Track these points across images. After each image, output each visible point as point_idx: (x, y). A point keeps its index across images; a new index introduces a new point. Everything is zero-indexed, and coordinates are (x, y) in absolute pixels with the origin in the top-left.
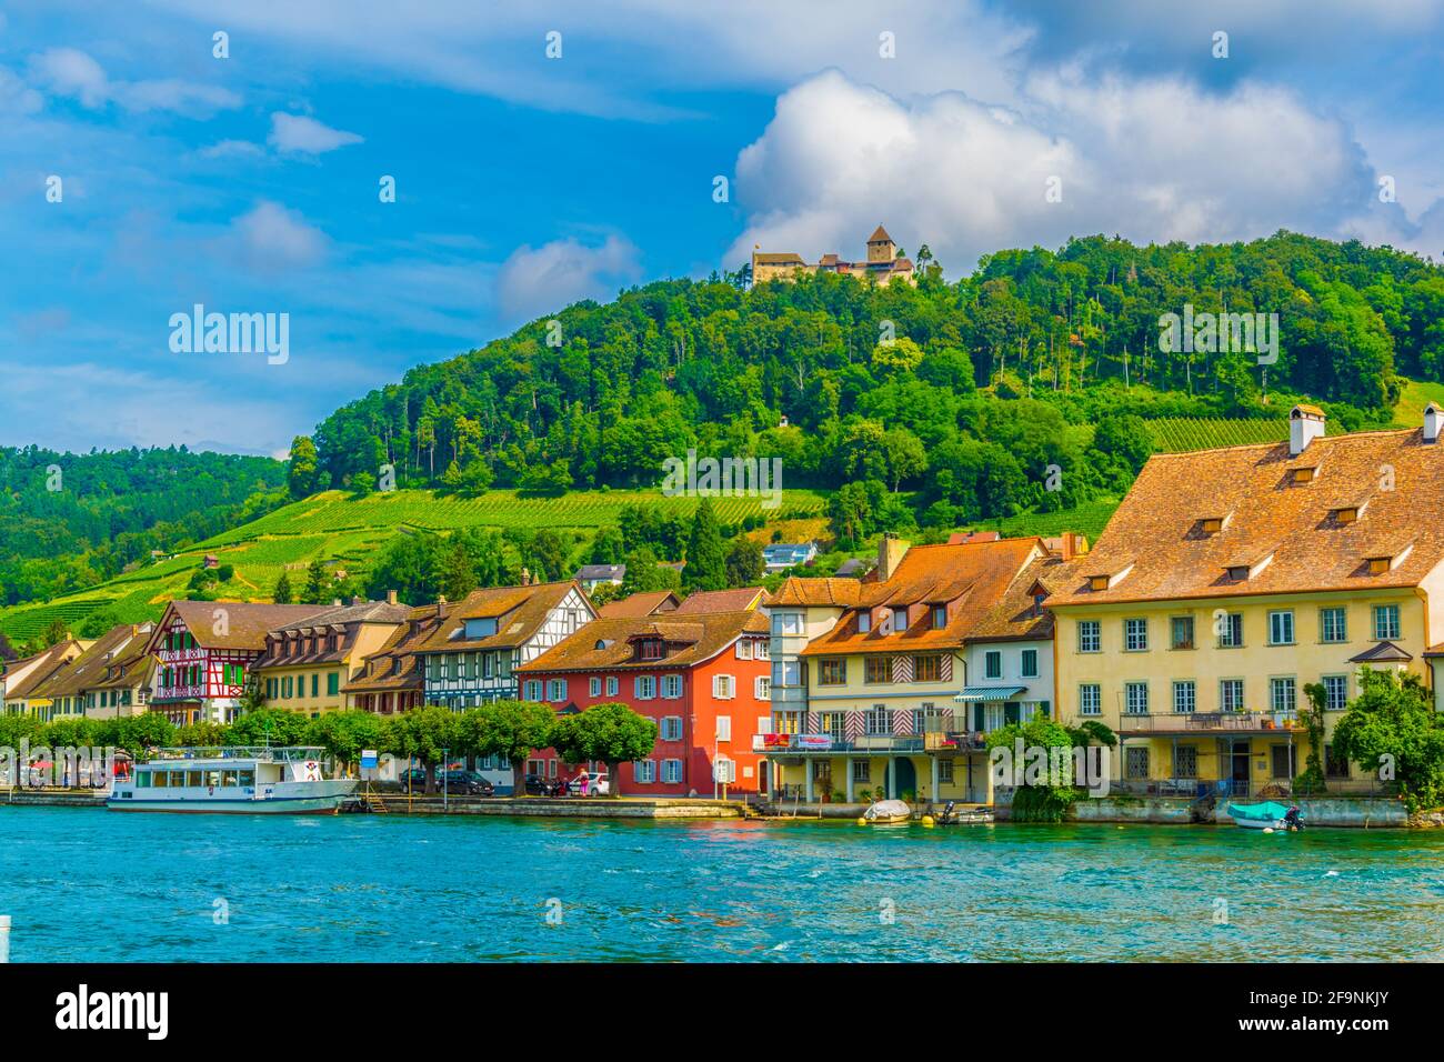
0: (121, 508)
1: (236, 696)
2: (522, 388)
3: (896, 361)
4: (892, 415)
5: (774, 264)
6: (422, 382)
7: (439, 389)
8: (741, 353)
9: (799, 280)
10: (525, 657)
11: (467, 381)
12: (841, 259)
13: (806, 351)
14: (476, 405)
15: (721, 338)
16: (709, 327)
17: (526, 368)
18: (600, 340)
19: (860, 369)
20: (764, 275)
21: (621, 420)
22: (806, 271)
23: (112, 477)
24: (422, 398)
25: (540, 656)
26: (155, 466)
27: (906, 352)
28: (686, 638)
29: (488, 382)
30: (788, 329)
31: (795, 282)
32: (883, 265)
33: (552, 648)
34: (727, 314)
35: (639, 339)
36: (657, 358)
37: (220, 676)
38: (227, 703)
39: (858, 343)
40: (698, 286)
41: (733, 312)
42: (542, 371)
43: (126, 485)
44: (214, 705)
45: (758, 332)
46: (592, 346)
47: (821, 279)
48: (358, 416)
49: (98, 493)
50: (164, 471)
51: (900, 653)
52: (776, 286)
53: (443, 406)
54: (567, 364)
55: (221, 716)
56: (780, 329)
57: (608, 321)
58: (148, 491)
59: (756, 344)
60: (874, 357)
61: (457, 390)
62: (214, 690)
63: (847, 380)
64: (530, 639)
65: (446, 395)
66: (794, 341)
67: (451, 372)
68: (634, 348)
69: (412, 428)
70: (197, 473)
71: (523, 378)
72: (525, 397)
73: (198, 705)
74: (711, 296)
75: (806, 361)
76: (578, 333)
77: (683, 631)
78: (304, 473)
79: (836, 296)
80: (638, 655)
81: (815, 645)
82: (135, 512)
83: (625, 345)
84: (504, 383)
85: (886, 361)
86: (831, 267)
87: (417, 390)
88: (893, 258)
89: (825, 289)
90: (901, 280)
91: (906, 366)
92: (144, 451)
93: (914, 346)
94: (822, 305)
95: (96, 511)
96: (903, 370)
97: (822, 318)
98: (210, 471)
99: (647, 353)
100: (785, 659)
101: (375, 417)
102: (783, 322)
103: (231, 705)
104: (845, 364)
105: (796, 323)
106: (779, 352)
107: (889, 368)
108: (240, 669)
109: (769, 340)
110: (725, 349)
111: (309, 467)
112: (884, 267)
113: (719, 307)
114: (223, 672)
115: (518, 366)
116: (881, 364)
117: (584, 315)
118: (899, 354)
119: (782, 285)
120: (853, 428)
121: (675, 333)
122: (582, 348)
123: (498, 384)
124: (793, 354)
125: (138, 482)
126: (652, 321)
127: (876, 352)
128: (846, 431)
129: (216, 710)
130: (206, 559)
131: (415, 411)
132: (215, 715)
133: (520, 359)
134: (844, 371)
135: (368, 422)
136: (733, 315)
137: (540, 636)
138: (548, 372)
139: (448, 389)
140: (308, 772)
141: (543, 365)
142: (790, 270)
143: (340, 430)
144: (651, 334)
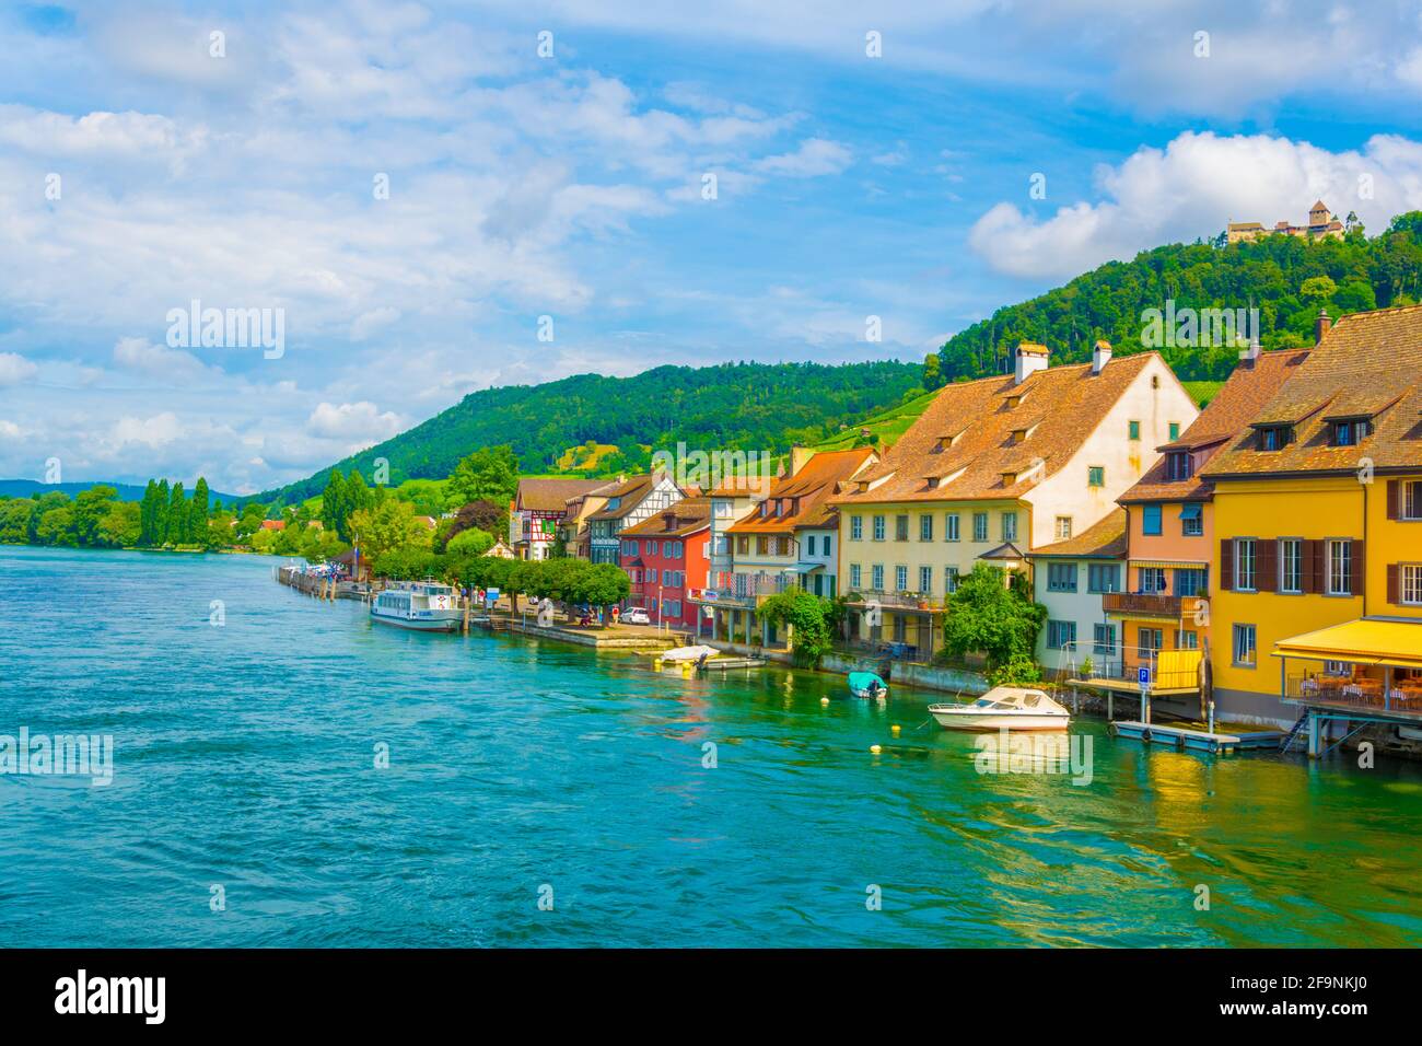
0: (855, 398)
1: (550, 540)
2: (1064, 320)
3: (1317, 292)
4: (1309, 329)
5: (1242, 230)
6: (1003, 318)
7: (1013, 322)
8: (1211, 291)
9: (1258, 241)
10: (626, 524)
11: (1030, 316)
12: (1291, 224)
13: (1256, 288)
14: (1034, 331)
15: (1199, 281)
16: (1189, 274)
17: (1067, 307)
18: (1119, 286)
19: (1292, 299)
20: (1234, 238)
21: (1126, 338)
22: (1263, 234)
23: (853, 379)
24: (1003, 328)
25: (639, 524)
26: (879, 372)
27: (1324, 286)
28: (695, 516)
29: (1044, 316)
30: (1244, 274)
31: (1255, 242)
32: (1319, 227)
33: (647, 519)
34: (1204, 265)
35: (1145, 285)
36: (1154, 297)
37: (539, 528)
38: (545, 545)
39: (1292, 281)
40: (1187, 248)
41: (1209, 264)
42: (1079, 308)
43: (861, 384)
44: (535, 546)
45: (1223, 277)
46: (1113, 290)
47: (1273, 239)
48: (964, 341)
49: (844, 389)
50: (883, 375)
51: (771, 534)
52: (1242, 245)
53: (1015, 333)
54: (1094, 303)
55: (540, 552)
56: (1239, 274)
57: (1125, 274)
58: (874, 387)
59: (1221, 285)
60: (1302, 290)
61: (1023, 322)
62: (535, 536)
63: (1282, 306)
64: (630, 512)
65: (1017, 325)
66: (1248, 282)
67: (1022, 311)
68: (1140, 290)
69: (996, 347)
70: (903, 376)
71: (1065, 313)
72: (1065, 325)
73: (528, 546)
74: (1195, 254)
75: (1255, 295)
76: (1105, 283)
77: (694, 510)
78: (931, 376)
79: (1281, 251)
80: (669, 527)
81: (737, 525)
82: (863, 400)
83: (1133, 289)
84: (1053, 316)
85: (1310, 293)
86: (1283, 230)
87: (1000, 323)
88: (1328, 221)
89: (1274, 246)
90: (1332, 236)
91: (1325, 296)
92: (873, 363)
93: (1331, 282)
94: (1271, 257)
95: (837, 400)
96: (1323, 298)
97: (1270, 266)
98: (911, 374)
99: (1148, 293)
100: (717, 534)
101: (973, 340)
102: (1240, 270)
103: (547, 546)
104: (1283, 296)
105: (1251, 269)
106: (1238, 290)
107: (1312, 297)
108: (553, 523)
109: (1231, 282)
110: (1200, 289)
111: (935, 373)
112: (1320, 229)
113: (1200, 261)
114: (541, 525)
115: (1063, 305)
116: (1306, 295)
117: (1109, 271)
118: (1319, 288)
119: (1246, 244)
120: (1281, 339)
121: (1168, 280)
122: (1106, 292)
123: (1050, 318)
124: (1246, 290)
125: (868, 382)
126: (1154, 273)
127: (1303, 287)
128: (1275, 341)
129: (537, 549)
130: (863, 431)
131: (998, 336)
132: (536, 552)
133: (1065, 301)
134: (1281, 301)
135: (969, 344)
136: (1208, 266)
137: (639, 511)
138: (1083, 308)
139: (1018, 321)
140: (439, 602)
141: (1079, 304)
142: (1251, 235)
143: (953, 348)
144: (1152, 281)
